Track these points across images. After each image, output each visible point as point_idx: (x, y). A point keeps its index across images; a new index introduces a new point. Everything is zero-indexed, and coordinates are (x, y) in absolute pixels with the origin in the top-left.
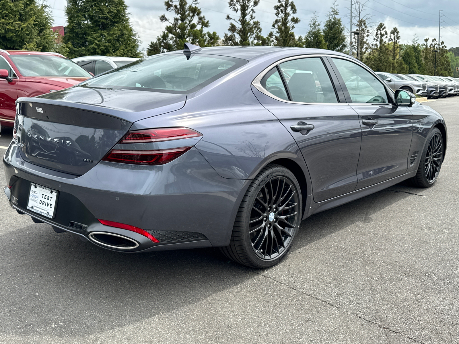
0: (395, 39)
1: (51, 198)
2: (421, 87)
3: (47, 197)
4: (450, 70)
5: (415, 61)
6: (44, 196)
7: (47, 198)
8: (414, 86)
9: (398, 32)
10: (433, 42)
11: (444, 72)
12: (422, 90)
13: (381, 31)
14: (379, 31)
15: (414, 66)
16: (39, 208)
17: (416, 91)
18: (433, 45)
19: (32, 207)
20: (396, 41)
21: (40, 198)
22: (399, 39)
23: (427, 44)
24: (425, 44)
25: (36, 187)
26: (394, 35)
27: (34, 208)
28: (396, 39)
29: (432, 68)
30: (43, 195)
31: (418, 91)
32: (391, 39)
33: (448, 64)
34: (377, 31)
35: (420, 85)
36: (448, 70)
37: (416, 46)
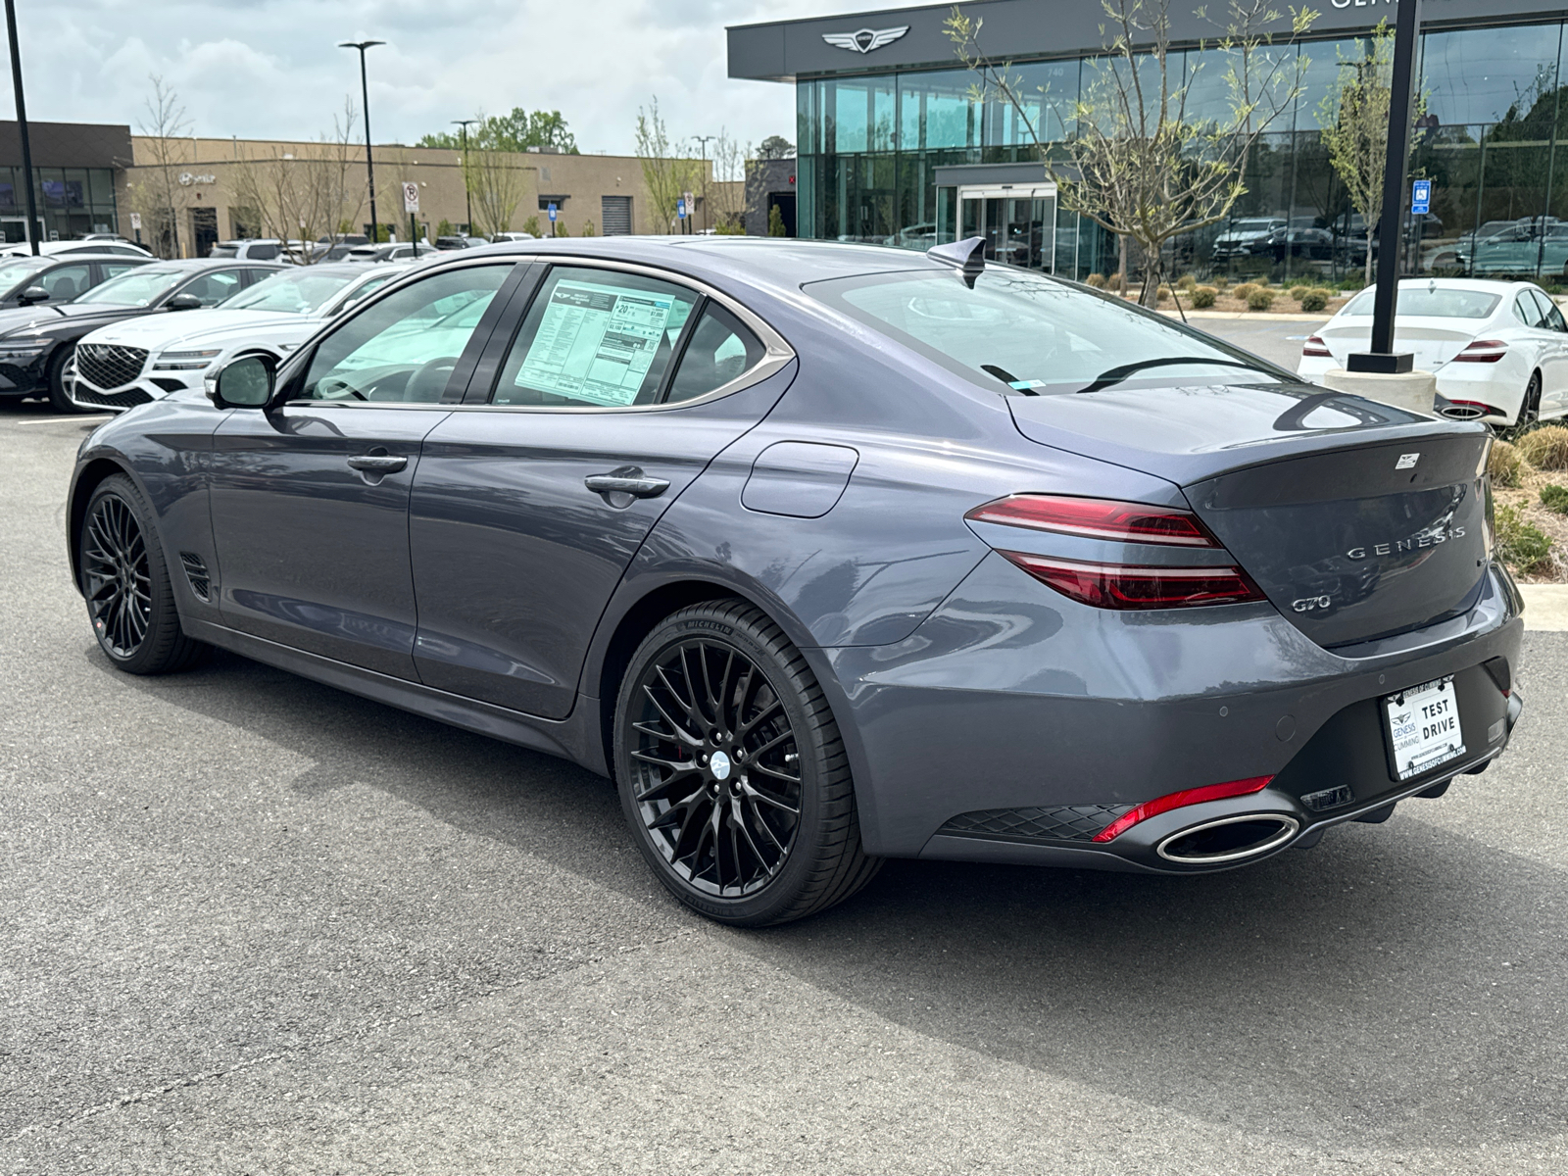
1: (1445, 702)
3: (1435, 707)
6: (1428, 711)
7: (1436, 710)
16: (1428, 752)
19: (1411, 766)
21: (1423, 722)
25: (1400, 702)
27: (1416, 762)
30: (1425, 709)
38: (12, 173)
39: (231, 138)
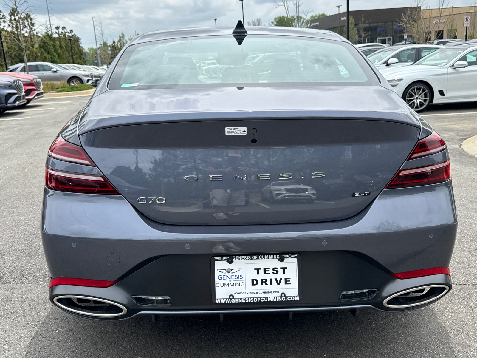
0: (29, 26)
1: (283, 268)
2: (90, 77)
3: (270, 270)
4: (84, 59)
5: (53, 50)
6: (261, 270)
8: (83, 76)
9: (32, 18)
10: (63, 30)
11: (80, 61)
12: (91, 80)
13: (14, 16)
14: (12, 16)
15: (54, 56)
17: (86, 81)
18: (64, 33)
19: (231, 296)
20: (32, 28)
22: (34, 26)
23: (59, 32)
24: (57, 32)
25: (230, 261)
26: (28, 21)
27: (236, 296)
28: (31, 27)
29: (68, 57)
30: (258, 269)
31: (88, 81)
32: (25, 26)
33: (80, 53)
34: (10, 16)
35: (88, 75)
36: (82, 59)
37: (50, 34)
38: (385, 24)
39: (452, 7)
